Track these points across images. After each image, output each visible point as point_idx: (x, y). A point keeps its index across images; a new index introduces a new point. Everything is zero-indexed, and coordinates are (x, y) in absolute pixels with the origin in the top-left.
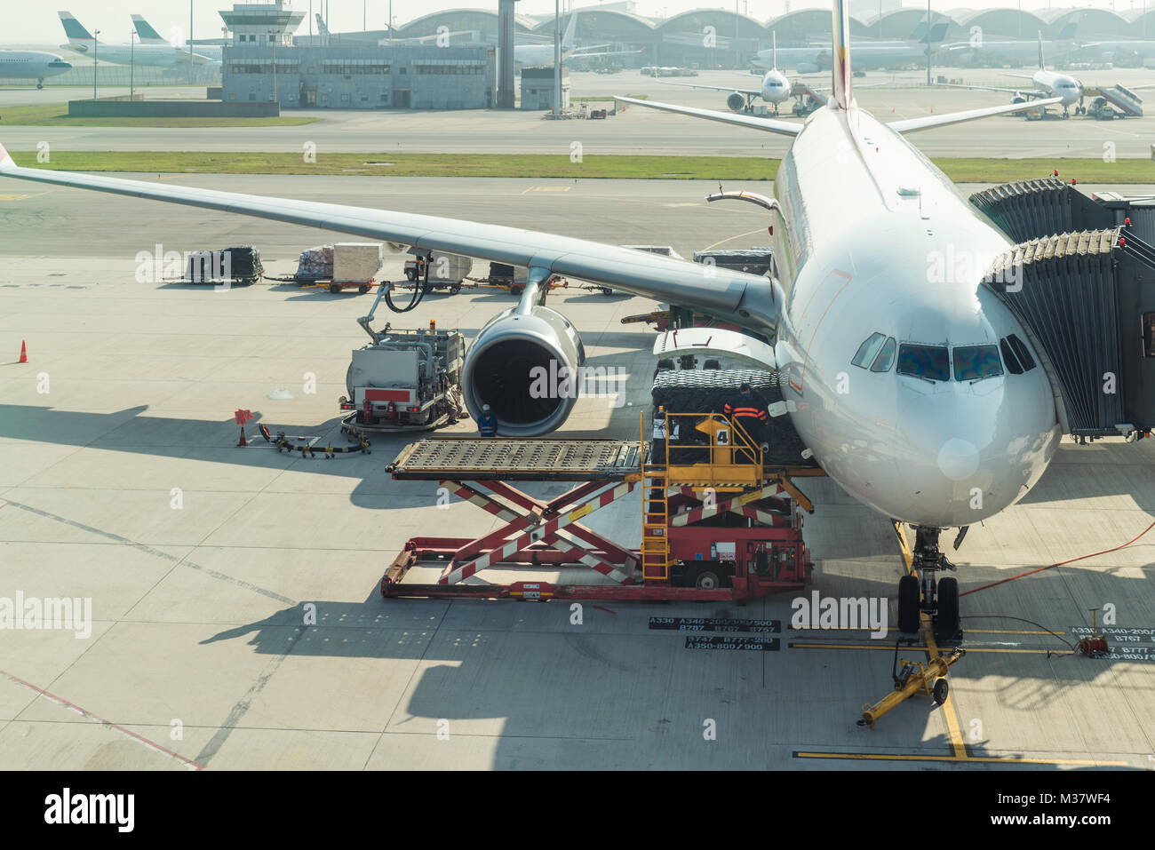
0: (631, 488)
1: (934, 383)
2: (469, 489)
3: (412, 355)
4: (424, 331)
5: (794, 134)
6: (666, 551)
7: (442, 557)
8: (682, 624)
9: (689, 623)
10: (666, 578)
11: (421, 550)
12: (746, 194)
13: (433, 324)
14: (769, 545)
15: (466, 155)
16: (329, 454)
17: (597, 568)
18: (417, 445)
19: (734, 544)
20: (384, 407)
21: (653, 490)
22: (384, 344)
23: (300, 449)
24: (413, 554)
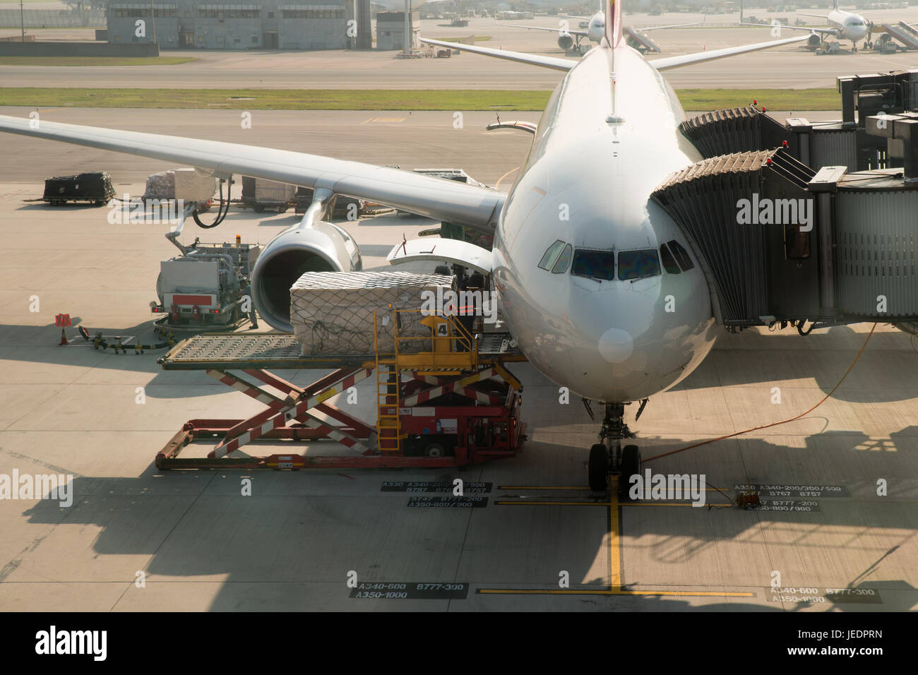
0: (369, 373)
1: (600, 282)
2: (232, 376)
3: (214, 264)
4: (229, 245)
5: (567, 70)
6: (398, 426)
7: (216, 435)
8: (410, 487)
9: (414, 486)
10: (398, 449)
11: (198, 429)
12: (520, 123)
13: (238, 238)
14: (486, 421)
15: (320, 91)
16: (139, 351)
17: (343, 442)
18: (191, 340)
19: (456, 420)
20: (189, 310)
21: (390, 375)
22: (191, 256)
23: (113, 346)
24: (190, 433)
